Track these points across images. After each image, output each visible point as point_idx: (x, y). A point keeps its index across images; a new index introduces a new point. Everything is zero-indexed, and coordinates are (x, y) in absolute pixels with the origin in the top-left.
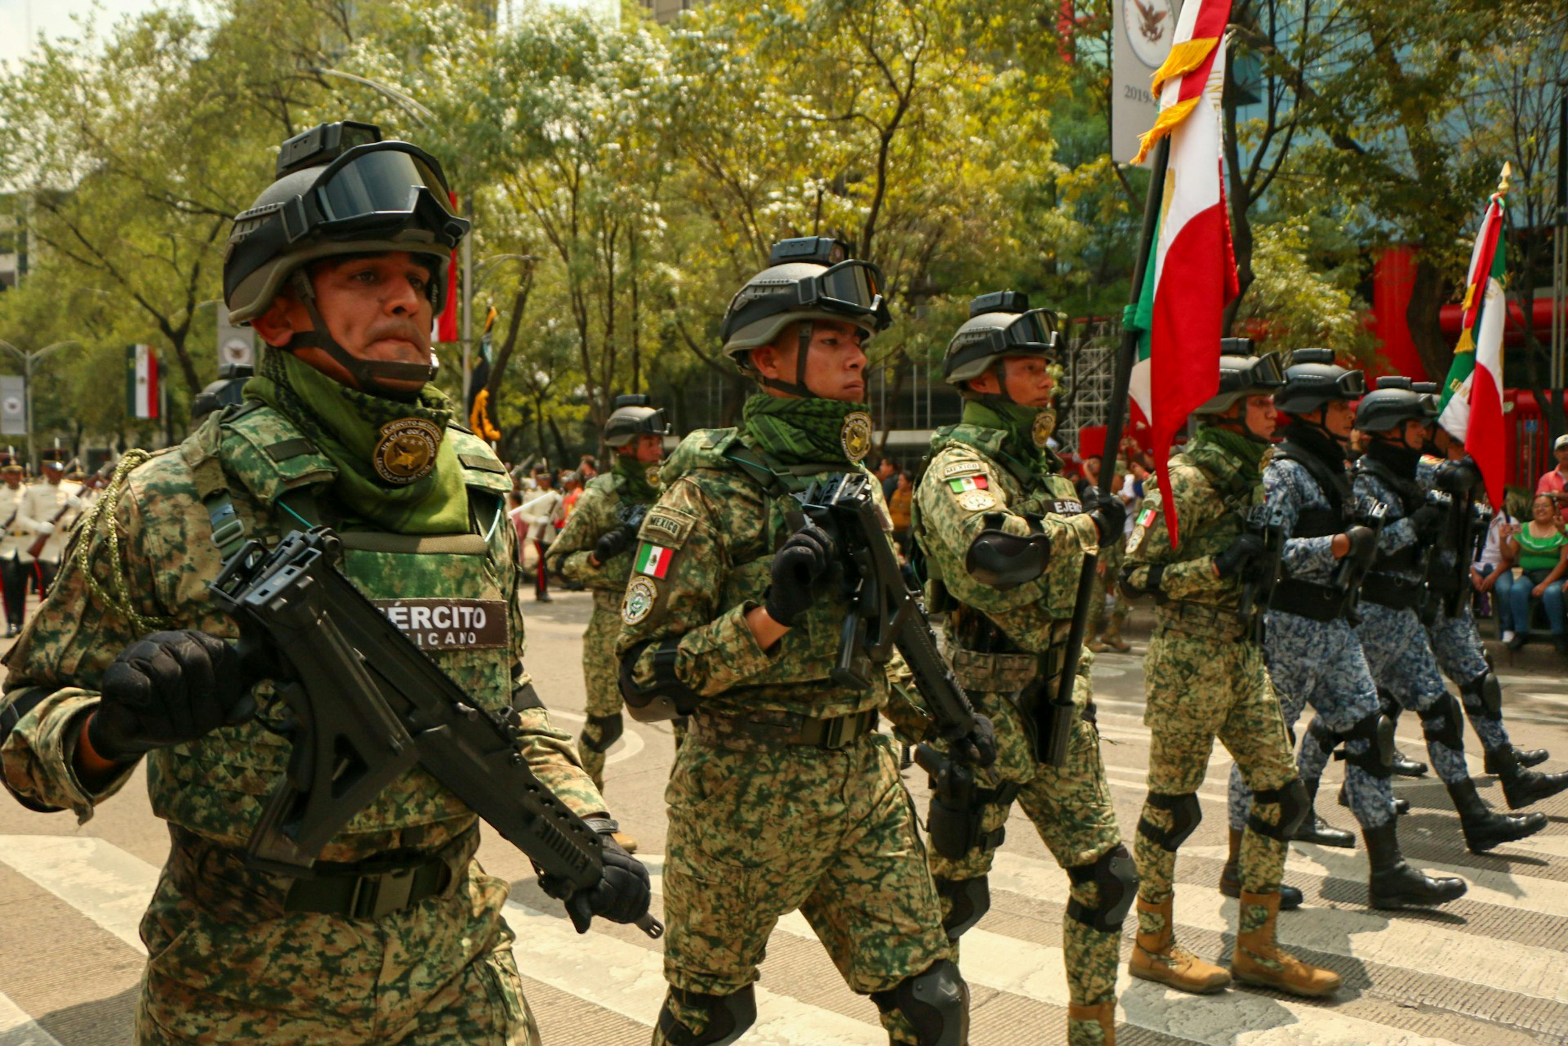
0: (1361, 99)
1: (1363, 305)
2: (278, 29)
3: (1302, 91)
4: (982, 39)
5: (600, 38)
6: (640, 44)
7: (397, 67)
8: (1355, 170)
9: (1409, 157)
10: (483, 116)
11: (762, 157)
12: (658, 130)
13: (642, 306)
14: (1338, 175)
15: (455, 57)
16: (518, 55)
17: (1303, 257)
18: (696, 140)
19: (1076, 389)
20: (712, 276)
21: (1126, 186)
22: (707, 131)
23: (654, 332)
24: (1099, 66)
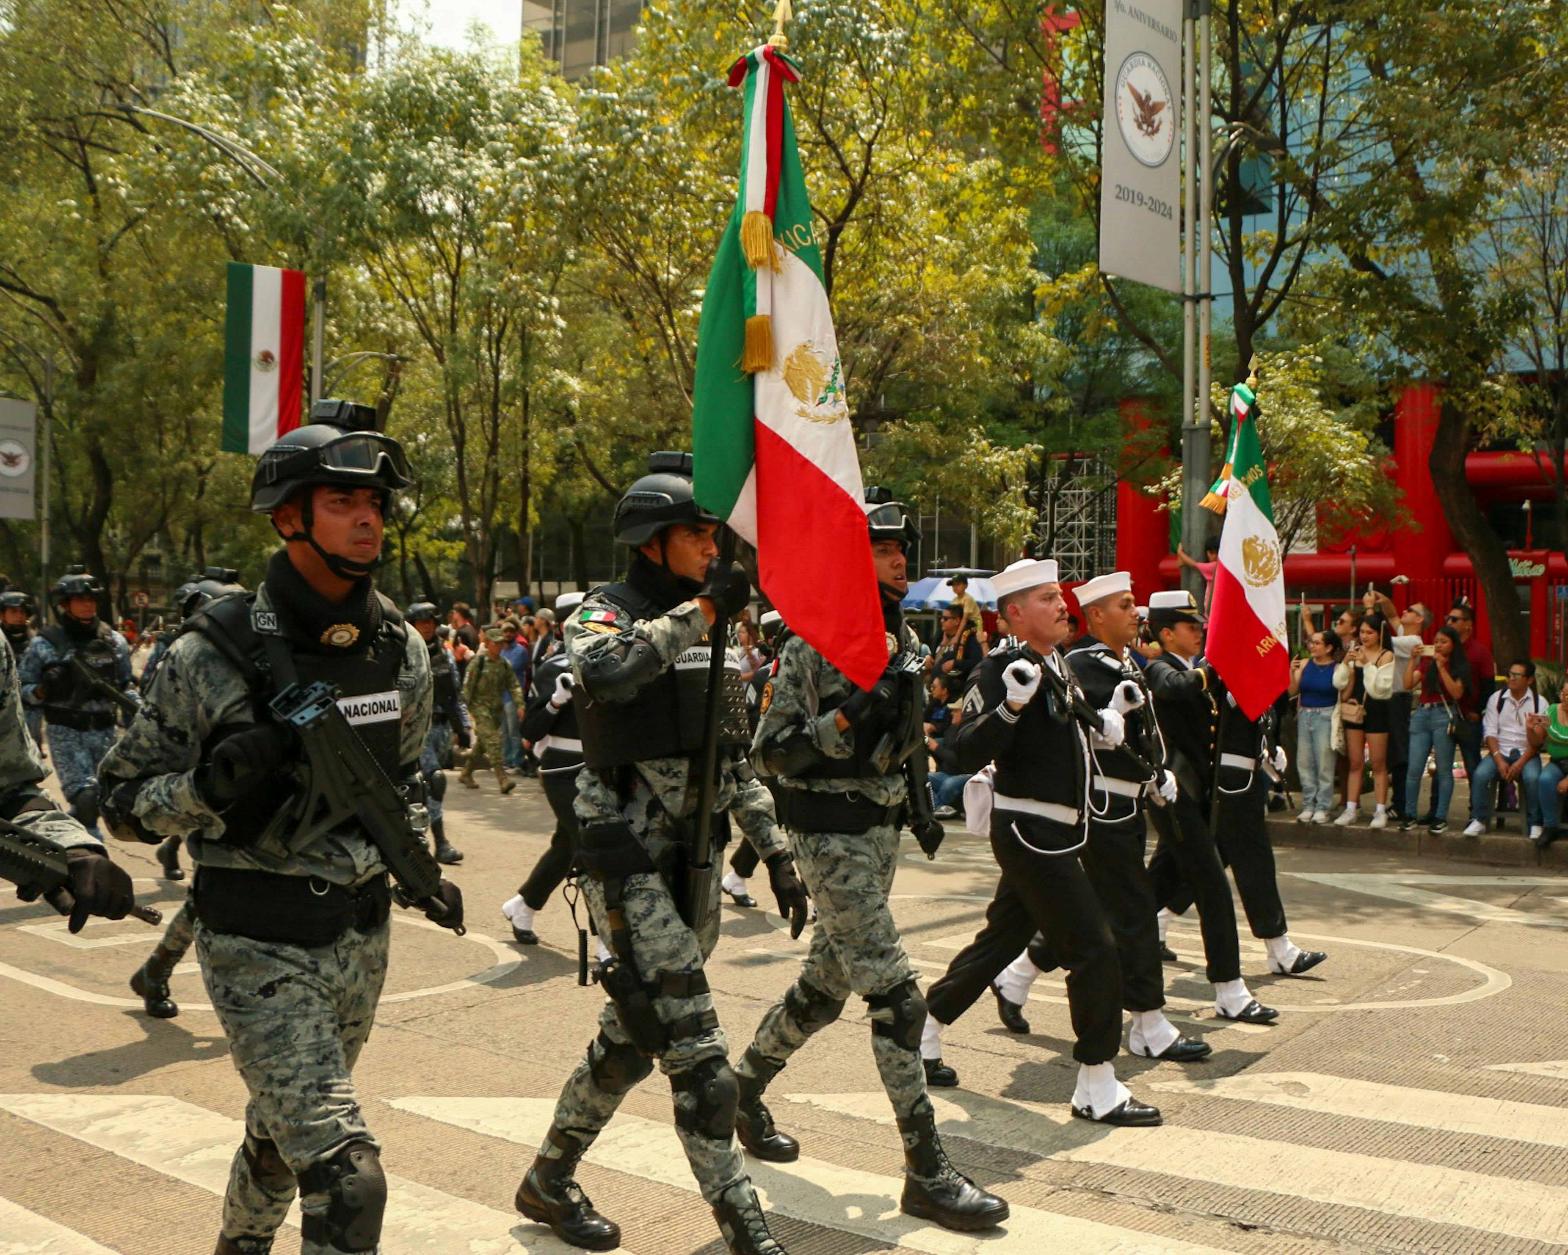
0: (1382, 216)
1: (1383, 449)
2: (76, 50)
3: (1316, 203)
4: (951, 121)
5: (492, 93)
6: (541, 104)
7: (233, 111)
8: (1375, 297)
9: (1433, 282)
10: (343, 180)
11: (685, 247)
12: (561, 209)
13: (534, 423)
14: (1356, 300)
15: (309, 104)
16: (389, 107)
17: (1316, 392)
18: (606, 222)
19: (1053, 535)
20: (621, 389)
21: (1115, 300)
22: (620, 213)
23: (548, 454)
24: (1086, 161)
